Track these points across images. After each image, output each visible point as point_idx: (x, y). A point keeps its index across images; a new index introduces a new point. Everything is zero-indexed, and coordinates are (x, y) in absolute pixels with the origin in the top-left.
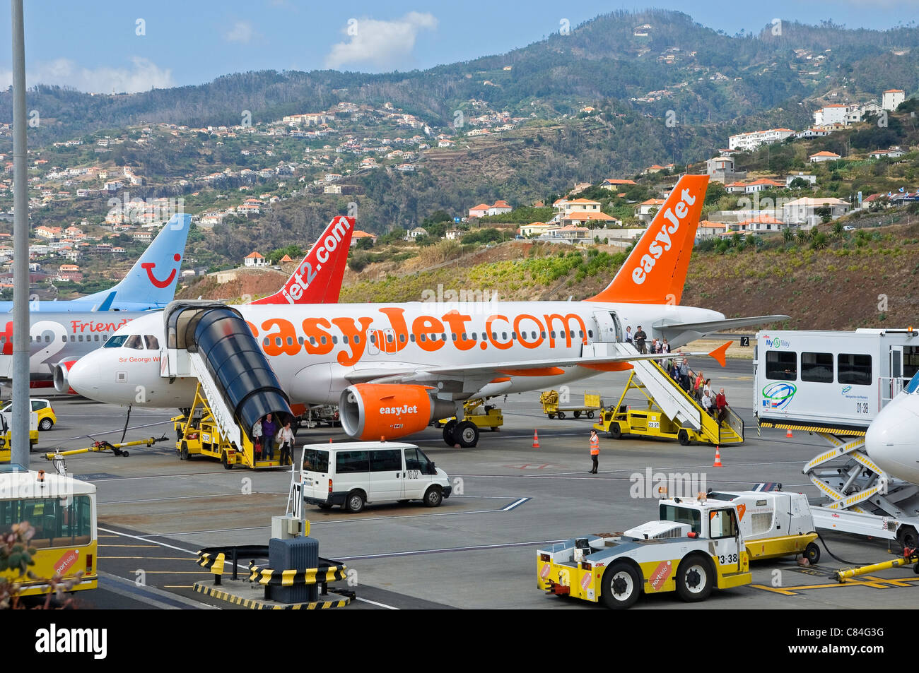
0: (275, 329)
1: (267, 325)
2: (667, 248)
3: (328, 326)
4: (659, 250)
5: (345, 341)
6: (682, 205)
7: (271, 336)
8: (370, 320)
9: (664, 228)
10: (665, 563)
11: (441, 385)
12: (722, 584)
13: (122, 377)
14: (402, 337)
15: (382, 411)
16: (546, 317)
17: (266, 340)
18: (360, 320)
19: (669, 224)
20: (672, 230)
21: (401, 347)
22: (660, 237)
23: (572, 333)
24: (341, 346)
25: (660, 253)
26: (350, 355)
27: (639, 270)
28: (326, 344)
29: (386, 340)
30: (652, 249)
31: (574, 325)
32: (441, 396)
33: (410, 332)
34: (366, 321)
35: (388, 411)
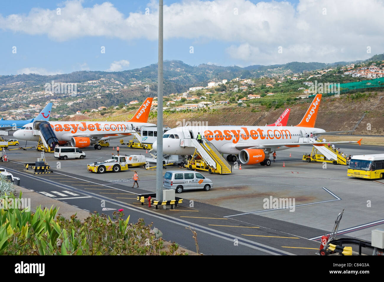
0: (58, 126)
1: (56, 125)
2: (144, 112)
3: (69, 126)
4: (142, 112)
5: (73, 129)
6: (147, 103)
7: (57, 128)
8: (79, 125)
9: (143, 108)
10: (110, 166)
11: (92, 138)
12: (122, 170)
13: (24, 135)
14: (85, 128)
15: (79, 142)
16: (117, 125)
17: (55, 128)
18: (76, 125)
19: (144, 107)
20: (145, 108)
21: (85, 130)
22: (142, 109)
23: (123, 128)
24: (72, 130)
25: (143, 113)
26: (74, 131)
27: (138, 116)
28: (69, 130)
29: (82, 129)
30: (141, 112)
31: (123, 126)
32: (92, 140)
33: (87, 127)
34: (78, 125)
35: (81, 142)
